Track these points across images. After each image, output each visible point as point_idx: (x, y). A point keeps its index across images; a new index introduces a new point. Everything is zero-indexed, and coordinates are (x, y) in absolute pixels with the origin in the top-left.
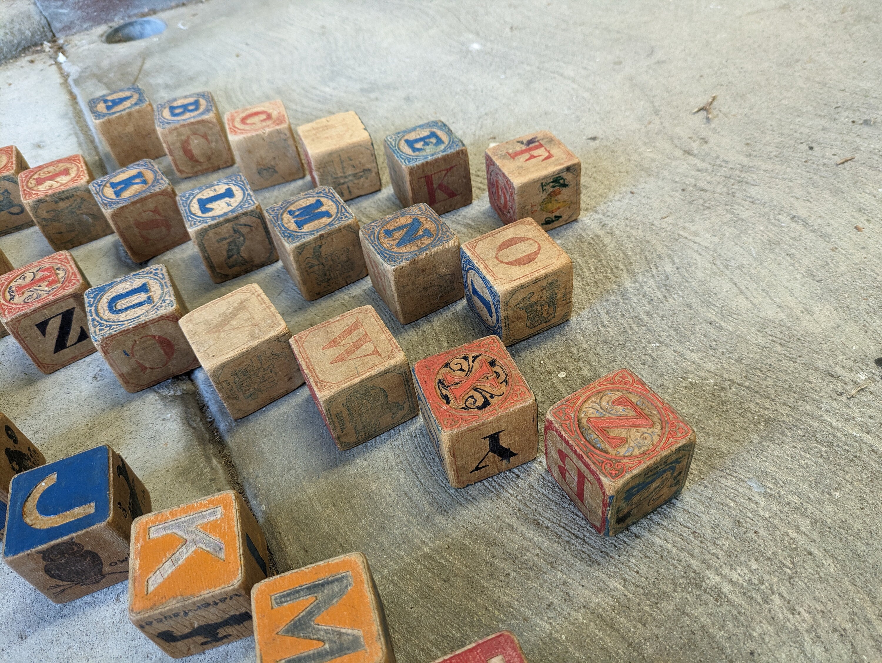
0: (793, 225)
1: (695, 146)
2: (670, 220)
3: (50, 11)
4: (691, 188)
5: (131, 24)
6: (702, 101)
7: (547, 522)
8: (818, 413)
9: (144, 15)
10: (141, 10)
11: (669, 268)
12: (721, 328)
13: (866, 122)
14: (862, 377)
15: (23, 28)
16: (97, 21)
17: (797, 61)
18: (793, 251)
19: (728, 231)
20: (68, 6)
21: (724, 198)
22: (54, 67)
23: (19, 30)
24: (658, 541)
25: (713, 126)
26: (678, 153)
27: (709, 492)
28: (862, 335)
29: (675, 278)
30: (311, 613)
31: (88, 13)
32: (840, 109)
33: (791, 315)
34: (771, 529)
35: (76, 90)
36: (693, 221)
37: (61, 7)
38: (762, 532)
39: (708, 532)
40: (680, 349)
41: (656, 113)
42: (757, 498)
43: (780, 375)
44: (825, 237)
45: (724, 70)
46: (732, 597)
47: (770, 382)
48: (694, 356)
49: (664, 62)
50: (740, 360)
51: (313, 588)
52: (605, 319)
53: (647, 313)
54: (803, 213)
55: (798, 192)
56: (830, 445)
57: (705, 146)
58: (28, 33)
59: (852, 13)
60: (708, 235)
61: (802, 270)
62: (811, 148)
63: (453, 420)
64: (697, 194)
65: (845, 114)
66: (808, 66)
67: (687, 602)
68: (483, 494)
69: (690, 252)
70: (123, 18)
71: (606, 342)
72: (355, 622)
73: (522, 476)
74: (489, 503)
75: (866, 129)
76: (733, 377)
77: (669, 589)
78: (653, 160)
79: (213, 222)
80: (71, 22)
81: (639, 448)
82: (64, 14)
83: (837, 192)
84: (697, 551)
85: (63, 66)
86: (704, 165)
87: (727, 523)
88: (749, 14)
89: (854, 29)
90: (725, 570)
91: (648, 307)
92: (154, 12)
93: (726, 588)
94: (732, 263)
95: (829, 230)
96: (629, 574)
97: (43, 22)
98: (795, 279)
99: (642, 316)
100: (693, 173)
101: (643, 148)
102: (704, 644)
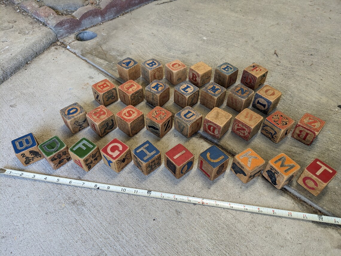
0: (309, 80)
1: (278, 63)
2: (283, 82)
3: (57, 31)
4: (283, 74)
5: (80, 33)
6: (273, 51)
7: (297, 146)
8: (333, 118)
9: (84, 30)
10: (83, 28)
11: (290, 93)
12: (307, 104)
13: (311, 55)
14: (337, 110)
15: (50, 38)
16: (70, 33)
17: (289, 39)
18: (312, 86)
19: (297, 83)
20: (62, 29)
21: (292, 75)
22: (67, 50)
23: (49, 38)
24: (318, 145)
25: (279, 58)
26: (276, 66)
27: (322, 135)
28: (333, 102)
29: (292, 95)
30: (282, 163)
31: (68, 31)
32: (304, 52)
33: (318, 100)
34: (336, 139)
35: (84, 58)
36: (288, 82)
37: (60, 30)
38: (334, 140)
39: (326, 142)
40: (302, 109)
41: (264, 55)
42: (330, 134)
43: (322, 112)
44: (316, 82)
45: (273, 43)
46: (335, 151)
47: (321, 113)
48: (305, 110)
49: (258, 41)
50: (314, 110)
51: (279, 160)
52: (284, 106)
53: (291, 103)
54: (309, 77)
55: (306, 73)
56: (338, 123)
57: (281, 63)
58: (52, 39)
59: (294, 26)
60: (293, 85)
61: (316, 90)
62: (303, 62)
63: (283, 128)
64: (286, 75)
65: (306, 53)
66: (292, 41)
67: (329, 153)
68: (282, 144)
69: (292, 89)
70: (77, 32)
71: (287, 110)
72: (291, 163)
73: (287, 139)
74: (284, 145)
75: (312, 56)
76: (314, 113)
77: (325, 152)
78: (271, 68)
79: (191, 94)
80: (63, 34)
81: (318, 126)
82: (61, 32)
83: (313, 72)
84: (326, 145)
85: (70, 50)
86: (283, 68)
87: (328, 139)
88: (270, 26)
89: (297, 30)
90: (332, 147)
91: (290, 102)
92: (87, 29)
93: (334, 150)
94: (301, 90)
95: (316, 81)
96: (317, 151)
97: (55, 35)
98: (315, 92)
99: (290, 104)
100: (282, 70)
101: (267, 65)
102: (335, 159)
